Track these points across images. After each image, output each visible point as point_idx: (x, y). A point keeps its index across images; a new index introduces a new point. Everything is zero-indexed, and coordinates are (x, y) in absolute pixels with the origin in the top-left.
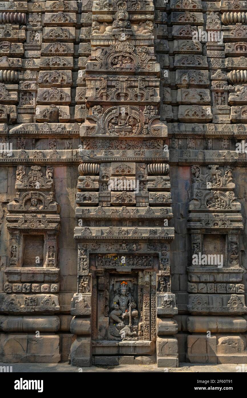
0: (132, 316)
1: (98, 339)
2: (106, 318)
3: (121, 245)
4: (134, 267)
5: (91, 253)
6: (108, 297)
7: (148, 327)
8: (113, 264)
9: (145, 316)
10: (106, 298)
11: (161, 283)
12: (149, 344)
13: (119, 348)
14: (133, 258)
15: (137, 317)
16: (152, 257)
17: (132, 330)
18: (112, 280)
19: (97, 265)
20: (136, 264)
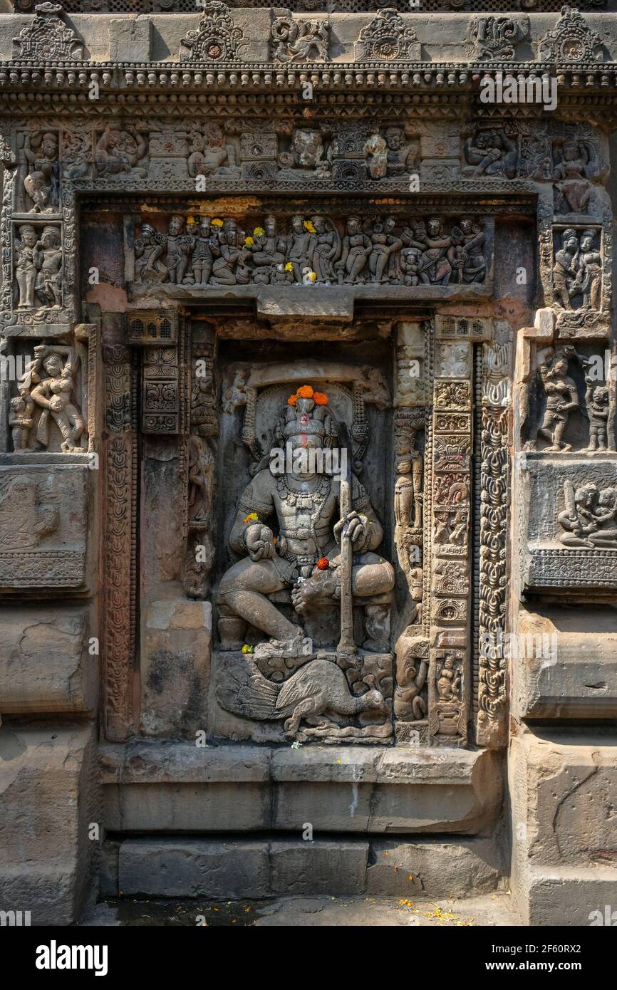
0: (354, 597)
1: (143, 734)
2: (191, 606)
3: (285, 141)
4: (374, 289)
5: (90, 188)
6: (207, 481)
7: (456, 661)
8: (233, 271)
9: (440, 596)
10: (196, 490)
11: (548, 385)
12: (467, 771)
13: (274, 796)
14: (369, 227)
15: (385, 599)
16: (490, 224)
17: (355, 684)
18: (232, 383)
19: (129, 274)
20: (385, 272)
